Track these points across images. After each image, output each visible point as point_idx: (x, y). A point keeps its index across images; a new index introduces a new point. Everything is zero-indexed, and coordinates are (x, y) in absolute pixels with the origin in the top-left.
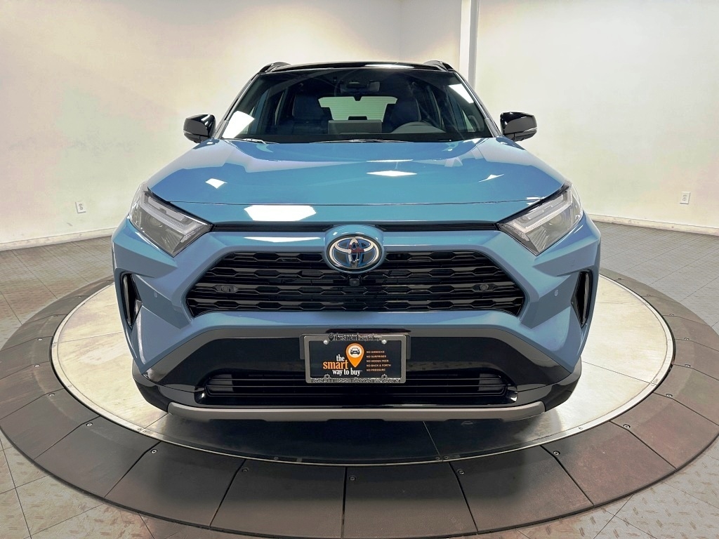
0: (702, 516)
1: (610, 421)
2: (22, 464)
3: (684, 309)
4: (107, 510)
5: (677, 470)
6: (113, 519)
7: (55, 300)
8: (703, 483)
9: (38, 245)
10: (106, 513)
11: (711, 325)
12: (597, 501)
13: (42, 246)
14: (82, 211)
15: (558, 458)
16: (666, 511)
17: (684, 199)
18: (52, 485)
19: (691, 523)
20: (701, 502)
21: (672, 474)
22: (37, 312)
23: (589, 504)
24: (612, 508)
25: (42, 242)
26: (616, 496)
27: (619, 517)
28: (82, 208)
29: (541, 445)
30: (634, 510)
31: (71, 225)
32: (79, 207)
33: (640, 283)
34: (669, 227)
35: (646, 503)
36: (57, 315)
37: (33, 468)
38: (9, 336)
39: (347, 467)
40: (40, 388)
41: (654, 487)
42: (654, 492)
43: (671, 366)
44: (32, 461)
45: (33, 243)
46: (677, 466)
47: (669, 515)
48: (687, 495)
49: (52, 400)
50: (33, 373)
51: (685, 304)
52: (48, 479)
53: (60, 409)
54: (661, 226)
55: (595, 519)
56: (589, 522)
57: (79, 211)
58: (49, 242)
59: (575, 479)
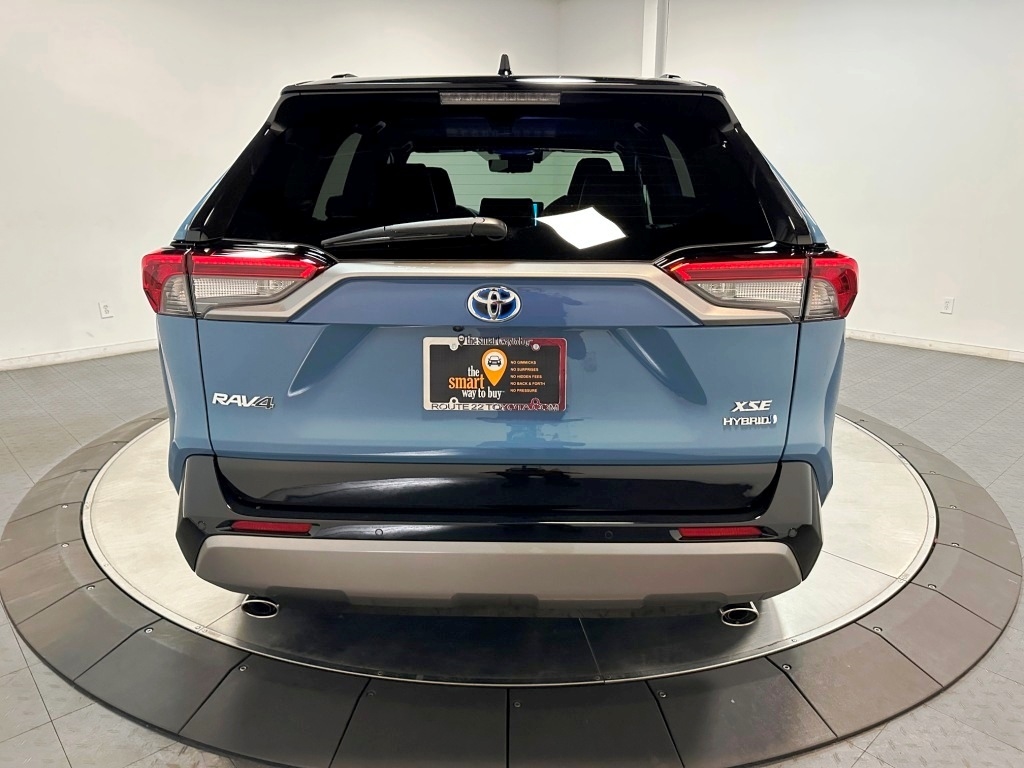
0: (978, 751)
1: (855, 621)
2: (57, 687)
3: (949, 464)
4: (182, 752)
5: (945, 689)
6: (192, 763)
7: (79, 447)
8: (979, 706)
9: (44, 364)
10: (182, 756)
11: (984, 486)
12: (841, 733)
13: (50, 366)
14: (108, 315)
15: (790, 674)
16: (932, 744)
17: (947, 308)
18: (103, 716)
19: (964, 761)
20: (976, 732)
21: (937, 694)
22: (54, 465)
23: (831, 736)
24: (861, 741)
25: (50, 360)
26: (865, 724)
27: (871, 752)
28: (107, 312)
29: (766, 656)
30: (890, 743)
31: (91, 335)
32: (103, 310)
33: (891, 427)
34: (926, 345)
35: (905, 733)
36: (85, 471)
37: (74, 693)
38: (18, 500)
39: (508, 688)
40: (73, 578)
41: (914, 712)
42: (915, 719)
43: (934, 544)
44: (71, 683)
45: (37, 362)
46: (944, 684)
47: (936, 749)
48: (958, 723)
49: (91, 596)
50: (60, 557)
51: (950, 456)
52: (96, 706)
53: (104, 608)
54: (916, 344)
55: (840, 757)
56: (832, 759)
57: (104, 315)
58: (59, 360)
59: (812, 703)
